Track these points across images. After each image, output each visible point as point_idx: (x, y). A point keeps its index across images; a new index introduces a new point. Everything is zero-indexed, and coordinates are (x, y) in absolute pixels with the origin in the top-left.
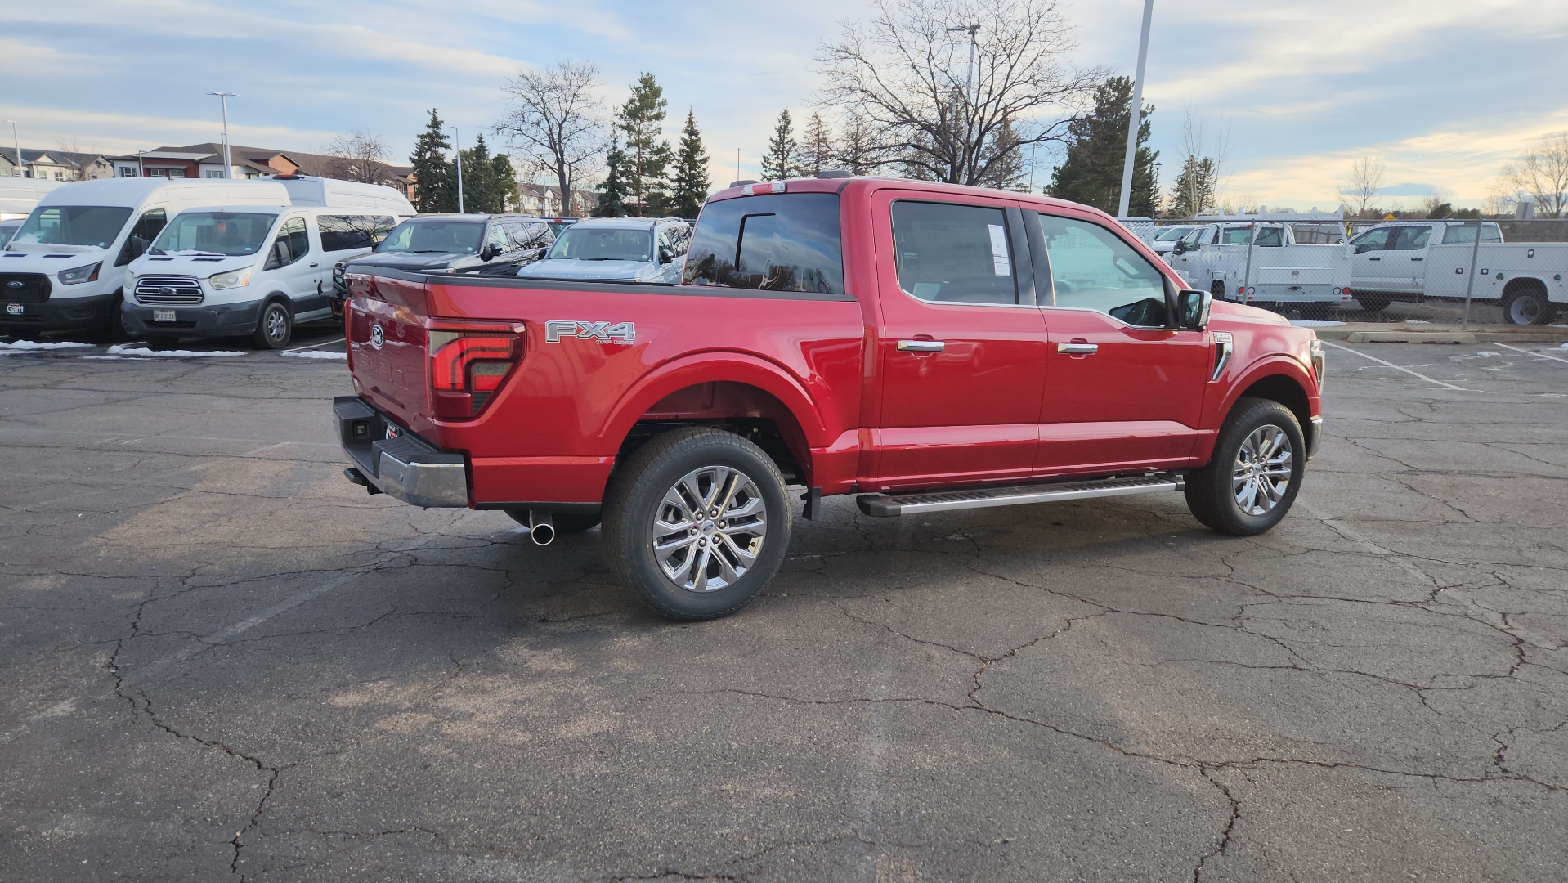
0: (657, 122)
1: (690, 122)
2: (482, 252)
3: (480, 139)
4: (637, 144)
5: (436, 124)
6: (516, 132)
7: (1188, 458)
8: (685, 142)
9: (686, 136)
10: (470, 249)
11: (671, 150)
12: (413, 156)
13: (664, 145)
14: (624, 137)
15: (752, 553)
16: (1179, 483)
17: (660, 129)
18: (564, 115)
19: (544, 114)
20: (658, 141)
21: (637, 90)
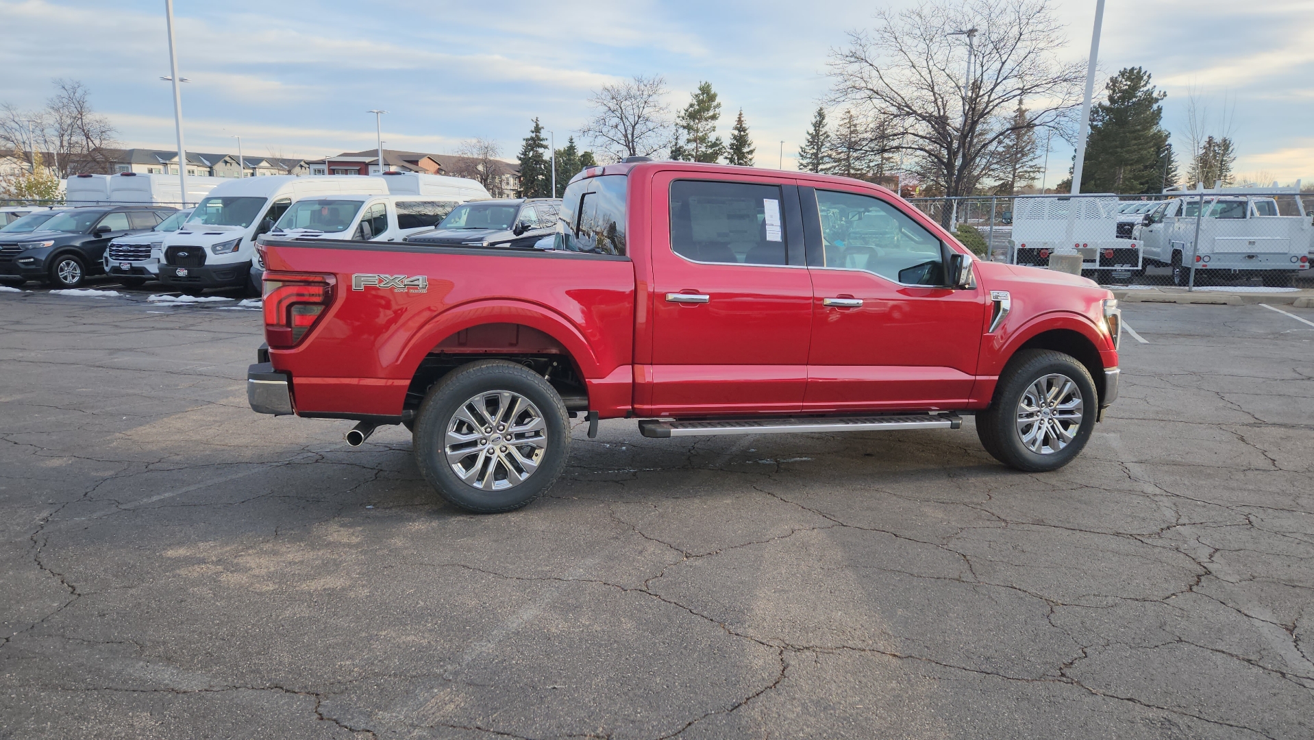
0: (713, 122)
1: (740, 121)
2: (514, 228)
3: (571, 141)
4: (695, 140)
5: (537, 129)
6: (598, 134)
7: (967, 401)
8: (735, 137)
9: (736, 132)
10: (505, 226)
11: (723, 144)
12: (519, 156)
13: (717, 140)
14: (684, 135)
15: (536, 462)
16: (954, 422)
17: (714, 127)
18: (637, 118)
19: (622, 118)
20: (712, 137)
21: (696, 96)
